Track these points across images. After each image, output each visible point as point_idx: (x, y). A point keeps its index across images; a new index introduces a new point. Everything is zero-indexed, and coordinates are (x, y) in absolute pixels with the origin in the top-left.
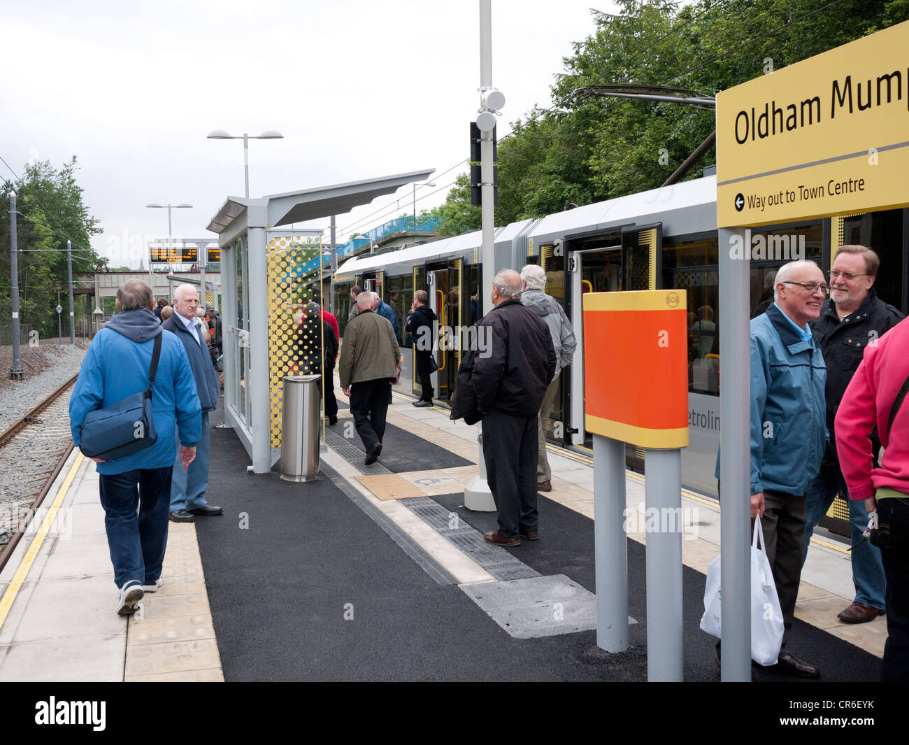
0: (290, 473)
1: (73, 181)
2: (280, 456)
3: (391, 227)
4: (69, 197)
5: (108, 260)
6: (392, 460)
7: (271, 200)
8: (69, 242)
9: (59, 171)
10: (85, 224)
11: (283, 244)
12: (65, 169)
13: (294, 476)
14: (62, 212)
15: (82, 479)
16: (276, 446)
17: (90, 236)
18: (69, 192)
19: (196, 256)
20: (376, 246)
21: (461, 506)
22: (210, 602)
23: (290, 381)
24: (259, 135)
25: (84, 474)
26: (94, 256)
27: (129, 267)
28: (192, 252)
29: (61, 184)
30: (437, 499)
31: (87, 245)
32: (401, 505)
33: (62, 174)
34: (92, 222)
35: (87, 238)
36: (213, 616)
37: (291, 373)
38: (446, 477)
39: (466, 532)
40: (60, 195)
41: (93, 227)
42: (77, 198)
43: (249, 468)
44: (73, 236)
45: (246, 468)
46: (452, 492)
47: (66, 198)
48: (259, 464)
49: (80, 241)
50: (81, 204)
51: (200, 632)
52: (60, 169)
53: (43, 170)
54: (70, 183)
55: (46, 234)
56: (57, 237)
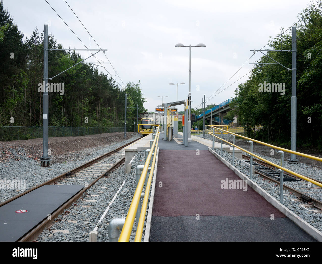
1: (139, 87)
4: (138, 92)
5: (148, 110)
8: (138, 105)
10: (142, 99)
12: (137, 84)
14: (136, 96)
17: (143, 103)
18: (138, 90)
20: (224, 107)
26: (144, 109)
29: (136, 88)
31: (142, 106)
33: (136, 85)
34: (144, 99)
35: (142, 103)
42: (140, 92)
47: (137, 92)
50: (141, 94)
52: (136, 84)
53: (131, 84)
54: (138, 88)
55: (132, 102)
56: (134, 104)
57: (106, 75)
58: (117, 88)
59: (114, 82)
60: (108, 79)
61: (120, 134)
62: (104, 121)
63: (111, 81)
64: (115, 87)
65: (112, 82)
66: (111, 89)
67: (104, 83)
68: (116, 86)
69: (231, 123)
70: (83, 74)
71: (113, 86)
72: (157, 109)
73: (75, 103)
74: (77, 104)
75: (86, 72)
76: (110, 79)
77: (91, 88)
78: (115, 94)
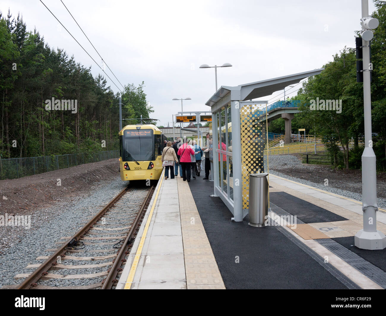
0: (254, 223)
1: (143, 91)
2: (247, 213)
3: (274, 106)
4: (141, 98)
5: (156, 123)
6: (302, 216)
7: (242, 87)
8: (141, 116)
9: (137, 87)
10: (147, 109)
12: (140, 87)
13: (256, 224)
14: (138, 104)
15: (154, 222)
16: (245, 208)
17: (149, 113)
18: (141, 96)
19: (195, 119)
20: (268, 114)
21: (352, 246)
23: (253, 176)
24: (222, 66)
25: (155, 219)
27: (163, 126)
28: (194, 117)
29: (138, 93)
30: (336, 240)
32: (317, 243)
33: (138, 89)
34: (150, 108)
37: (252, 172)
39: (363, 263)
40: (138, 97)
41: (150, 110)
42: (144, 98)
43: (232, 219)
44: (142, 114)
45: (231, 219)
47: (140, 98)
48: (237, 217)
49: (145, 115)
50: (146, 100)
53: (131, 88)
54: (141, 92)
55: (132, 113)
56: (136, 114)
57: (88, 68)
58: (110, 91)
59: (104, 82)
60: (94, 78)
61: (113, 164)
62: (88, 142)
63: (99, 81)
64: (106, 90)
65: (101, 82)
66: (99, 92)
67: (84, 80)
68: (108, 88)
69: (279, 137)
70: (39, 61)
71: (103, 88)
72: (178, 118)
73: (26, 114)
74: (30, 115)
75: (43, 56)
76: (98, 77)
77: (61, 88)
78: (107, 101)
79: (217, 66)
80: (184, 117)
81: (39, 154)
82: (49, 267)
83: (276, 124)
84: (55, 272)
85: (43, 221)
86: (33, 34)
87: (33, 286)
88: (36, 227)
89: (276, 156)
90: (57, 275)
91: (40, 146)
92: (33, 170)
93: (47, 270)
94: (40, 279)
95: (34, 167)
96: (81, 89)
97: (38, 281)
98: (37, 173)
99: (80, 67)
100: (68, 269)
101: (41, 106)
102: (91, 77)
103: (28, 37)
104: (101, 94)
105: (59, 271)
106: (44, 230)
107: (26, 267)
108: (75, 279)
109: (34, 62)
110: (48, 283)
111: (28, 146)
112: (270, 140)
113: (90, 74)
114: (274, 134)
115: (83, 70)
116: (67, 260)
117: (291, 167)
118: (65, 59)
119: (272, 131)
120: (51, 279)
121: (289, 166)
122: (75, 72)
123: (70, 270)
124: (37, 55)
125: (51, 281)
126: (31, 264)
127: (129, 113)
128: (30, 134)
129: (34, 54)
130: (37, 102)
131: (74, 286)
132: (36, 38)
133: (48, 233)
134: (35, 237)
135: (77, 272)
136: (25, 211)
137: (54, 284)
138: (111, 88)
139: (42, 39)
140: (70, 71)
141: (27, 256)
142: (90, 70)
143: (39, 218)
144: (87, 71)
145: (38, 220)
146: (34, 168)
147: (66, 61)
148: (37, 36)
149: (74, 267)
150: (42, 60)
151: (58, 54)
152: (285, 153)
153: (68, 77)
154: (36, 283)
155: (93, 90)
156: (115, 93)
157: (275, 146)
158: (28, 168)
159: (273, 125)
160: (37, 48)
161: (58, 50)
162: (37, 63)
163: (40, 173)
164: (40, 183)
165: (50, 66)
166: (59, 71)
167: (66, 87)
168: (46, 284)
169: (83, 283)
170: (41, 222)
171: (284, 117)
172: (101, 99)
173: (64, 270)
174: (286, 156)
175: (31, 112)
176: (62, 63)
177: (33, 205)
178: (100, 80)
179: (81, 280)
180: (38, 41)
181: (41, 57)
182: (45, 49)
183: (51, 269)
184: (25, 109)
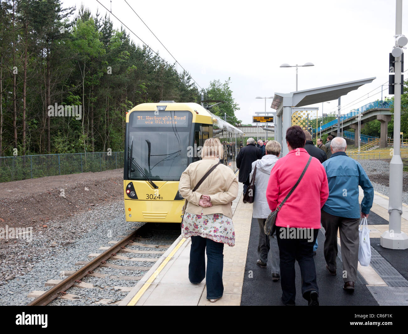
1: (229, 88)
3: (371, 106)
5: (242, 121)
7: (294, 94)
8: (225, 114)
9: (223, 84)
10: (233, 106)
11: (304, 114)
12: (226, 83)
17: (235, 111)
18: (227, 93)
19: (273, 119)
20: (362, 115)
21: (379, 245)
22: (244, 277)
24: (303, 65)
26: (236, 119)
28: (271, 118)
29: (224, 89)
31: (233, 115)
33: (224, 85)
34: (236, 105)
35: (233, 112)
36: (243, 284)
38: (376, 229)
39: (378, 259)
40: (223, 93)
41: (236, 107)
42: (230, 95)
44: (227, 111)
46: (376, 237)
47: (226, 95)
49: (231, 113)
50: (231, 97)
51: (235, 290)
52: (224, 83)
53: (217, 84)
54: (227, 89)
58: (194, 88)
59: (189, 79)
60: (178, 74)
63: (183, 77)
64: (190, 86)
65: (186, 78)
66: (183, 88)
67: (168, 77)
68: (192, 84)
69: (374, 140)
70: (124, 58)
71: (187, 84)
72: (255, 118)
73: (111, 109)
74: (113, 111)
75: (128, 54)
76: (182, 73)
77: (145, 84)
78: (190, 97)
79: (298, 65)
80: (261, 117)
81: (121, 149)
82: (118, 250)
83: (373, 126)
84: (123, 254)
85: (119, 212)
86: (120, 31)
87: (103, 263)
88: (112, 217)
89: (366, 161)
90: (124, 257)
91: (122, 141)
92: (114, 165)
93: (116, 252)
94: (109, 259)
95: (116, 161)
96: (164, 85)
97: (108, 260)
98: (118, 168)
99: (164, 63)
100: (134, 253)
101: (125, 102)
102: (176, 73)
103: (114, 34)
104: (185, 90)
105: (126, 254)
106: (118, 220)
107: (99, 249)
108: (139, 261)
109: (120, 59)
110: (116, 262)
111: (111, 141)
112: (363, 144)
113: (175, 70)
114: (369, 137)
115: (167, 66)
116: (135, 246)
117: (380, 173)
118: (150, 55)
119: (369, 133)
120: (118, 260)
121: (378, 173)
122: (160, 68)
123: (136, 254)
124: (122, 52)
125: (118, 261)
126: (103, 246)
127: (213, 110)
128: (114, 130)
129: (119, 52)
130: (120, 98)
131: (137, 266)
132: (123, 36)
133: (122, 223)
134: (110, 225)
135: (142, 256)
136: (104, 202)
137: (121, 263)
138: (196, 84)
139: (128, 36)
140: (155, 67)
141: (101, 240)
142: (174, 66)
143: (116, 209)
144: (171, 67)
145: (115, 211)
146: (115, 163)
147: (151, 58)
148: (124, 33)
149: (140, 252)
150: (127, 56)
151: (143, 51)
152: (376, 158)
153: (152, 74)
154: (105, 261)
155: (177, 87)
156: (199, 90)
157: (369, 150)
158: (110, 163)
159: (369, 127)
160: (122, 45)
161: (143, 46)
162: (122, 60)
163: (121, 168)
164: (120, 177)
165: (134, 64)
166: (144, 67)
167: (150, 83)
168: (114, 263)
169: (145, 265)
170: (117, 213)
171: (379, 119)
172: (185, 95)
173: (131, 253)
174: (377, 161)
175: (115, 108)
176: (146, 59)
177: (112, 197)
178: (185, 76)
179: (144, 263)
180: (125, 38)
181: (126, 55)
182: (130, 46)
183: (120, 252)
184: (110, 105)
